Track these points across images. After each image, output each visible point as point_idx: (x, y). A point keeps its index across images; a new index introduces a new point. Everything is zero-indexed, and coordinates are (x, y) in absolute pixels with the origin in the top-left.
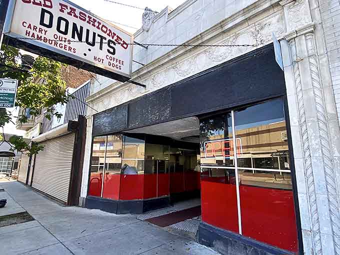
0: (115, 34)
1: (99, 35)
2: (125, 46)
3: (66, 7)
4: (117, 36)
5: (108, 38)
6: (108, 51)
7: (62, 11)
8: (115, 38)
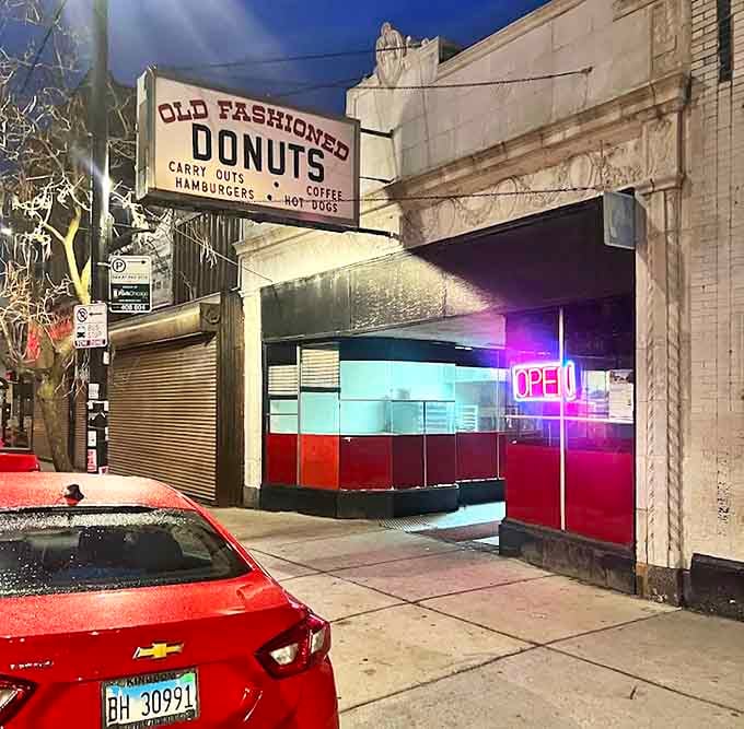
0: (320, 132)
1: (291, 146)
2: (342, 152)
3: (230, 104)
4: (326, 135)
5: (308, 145)
6: (311, 175)
7: (223, 116)
8: (322, 140)
